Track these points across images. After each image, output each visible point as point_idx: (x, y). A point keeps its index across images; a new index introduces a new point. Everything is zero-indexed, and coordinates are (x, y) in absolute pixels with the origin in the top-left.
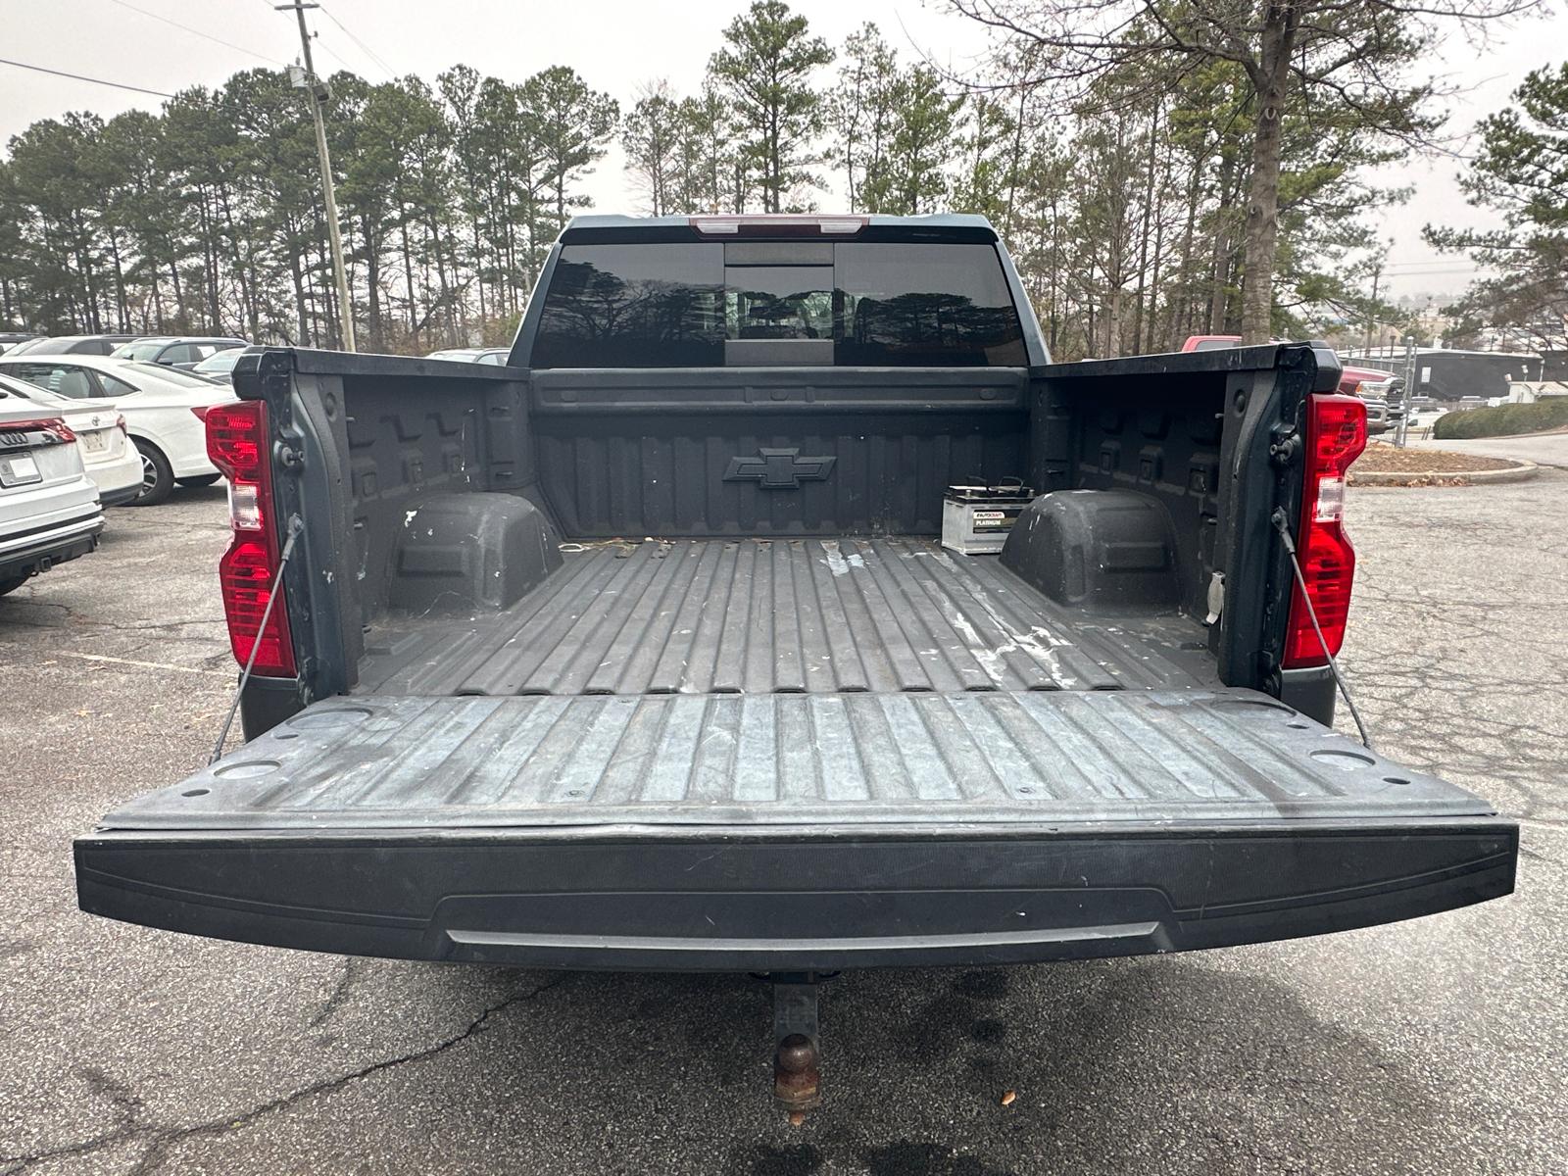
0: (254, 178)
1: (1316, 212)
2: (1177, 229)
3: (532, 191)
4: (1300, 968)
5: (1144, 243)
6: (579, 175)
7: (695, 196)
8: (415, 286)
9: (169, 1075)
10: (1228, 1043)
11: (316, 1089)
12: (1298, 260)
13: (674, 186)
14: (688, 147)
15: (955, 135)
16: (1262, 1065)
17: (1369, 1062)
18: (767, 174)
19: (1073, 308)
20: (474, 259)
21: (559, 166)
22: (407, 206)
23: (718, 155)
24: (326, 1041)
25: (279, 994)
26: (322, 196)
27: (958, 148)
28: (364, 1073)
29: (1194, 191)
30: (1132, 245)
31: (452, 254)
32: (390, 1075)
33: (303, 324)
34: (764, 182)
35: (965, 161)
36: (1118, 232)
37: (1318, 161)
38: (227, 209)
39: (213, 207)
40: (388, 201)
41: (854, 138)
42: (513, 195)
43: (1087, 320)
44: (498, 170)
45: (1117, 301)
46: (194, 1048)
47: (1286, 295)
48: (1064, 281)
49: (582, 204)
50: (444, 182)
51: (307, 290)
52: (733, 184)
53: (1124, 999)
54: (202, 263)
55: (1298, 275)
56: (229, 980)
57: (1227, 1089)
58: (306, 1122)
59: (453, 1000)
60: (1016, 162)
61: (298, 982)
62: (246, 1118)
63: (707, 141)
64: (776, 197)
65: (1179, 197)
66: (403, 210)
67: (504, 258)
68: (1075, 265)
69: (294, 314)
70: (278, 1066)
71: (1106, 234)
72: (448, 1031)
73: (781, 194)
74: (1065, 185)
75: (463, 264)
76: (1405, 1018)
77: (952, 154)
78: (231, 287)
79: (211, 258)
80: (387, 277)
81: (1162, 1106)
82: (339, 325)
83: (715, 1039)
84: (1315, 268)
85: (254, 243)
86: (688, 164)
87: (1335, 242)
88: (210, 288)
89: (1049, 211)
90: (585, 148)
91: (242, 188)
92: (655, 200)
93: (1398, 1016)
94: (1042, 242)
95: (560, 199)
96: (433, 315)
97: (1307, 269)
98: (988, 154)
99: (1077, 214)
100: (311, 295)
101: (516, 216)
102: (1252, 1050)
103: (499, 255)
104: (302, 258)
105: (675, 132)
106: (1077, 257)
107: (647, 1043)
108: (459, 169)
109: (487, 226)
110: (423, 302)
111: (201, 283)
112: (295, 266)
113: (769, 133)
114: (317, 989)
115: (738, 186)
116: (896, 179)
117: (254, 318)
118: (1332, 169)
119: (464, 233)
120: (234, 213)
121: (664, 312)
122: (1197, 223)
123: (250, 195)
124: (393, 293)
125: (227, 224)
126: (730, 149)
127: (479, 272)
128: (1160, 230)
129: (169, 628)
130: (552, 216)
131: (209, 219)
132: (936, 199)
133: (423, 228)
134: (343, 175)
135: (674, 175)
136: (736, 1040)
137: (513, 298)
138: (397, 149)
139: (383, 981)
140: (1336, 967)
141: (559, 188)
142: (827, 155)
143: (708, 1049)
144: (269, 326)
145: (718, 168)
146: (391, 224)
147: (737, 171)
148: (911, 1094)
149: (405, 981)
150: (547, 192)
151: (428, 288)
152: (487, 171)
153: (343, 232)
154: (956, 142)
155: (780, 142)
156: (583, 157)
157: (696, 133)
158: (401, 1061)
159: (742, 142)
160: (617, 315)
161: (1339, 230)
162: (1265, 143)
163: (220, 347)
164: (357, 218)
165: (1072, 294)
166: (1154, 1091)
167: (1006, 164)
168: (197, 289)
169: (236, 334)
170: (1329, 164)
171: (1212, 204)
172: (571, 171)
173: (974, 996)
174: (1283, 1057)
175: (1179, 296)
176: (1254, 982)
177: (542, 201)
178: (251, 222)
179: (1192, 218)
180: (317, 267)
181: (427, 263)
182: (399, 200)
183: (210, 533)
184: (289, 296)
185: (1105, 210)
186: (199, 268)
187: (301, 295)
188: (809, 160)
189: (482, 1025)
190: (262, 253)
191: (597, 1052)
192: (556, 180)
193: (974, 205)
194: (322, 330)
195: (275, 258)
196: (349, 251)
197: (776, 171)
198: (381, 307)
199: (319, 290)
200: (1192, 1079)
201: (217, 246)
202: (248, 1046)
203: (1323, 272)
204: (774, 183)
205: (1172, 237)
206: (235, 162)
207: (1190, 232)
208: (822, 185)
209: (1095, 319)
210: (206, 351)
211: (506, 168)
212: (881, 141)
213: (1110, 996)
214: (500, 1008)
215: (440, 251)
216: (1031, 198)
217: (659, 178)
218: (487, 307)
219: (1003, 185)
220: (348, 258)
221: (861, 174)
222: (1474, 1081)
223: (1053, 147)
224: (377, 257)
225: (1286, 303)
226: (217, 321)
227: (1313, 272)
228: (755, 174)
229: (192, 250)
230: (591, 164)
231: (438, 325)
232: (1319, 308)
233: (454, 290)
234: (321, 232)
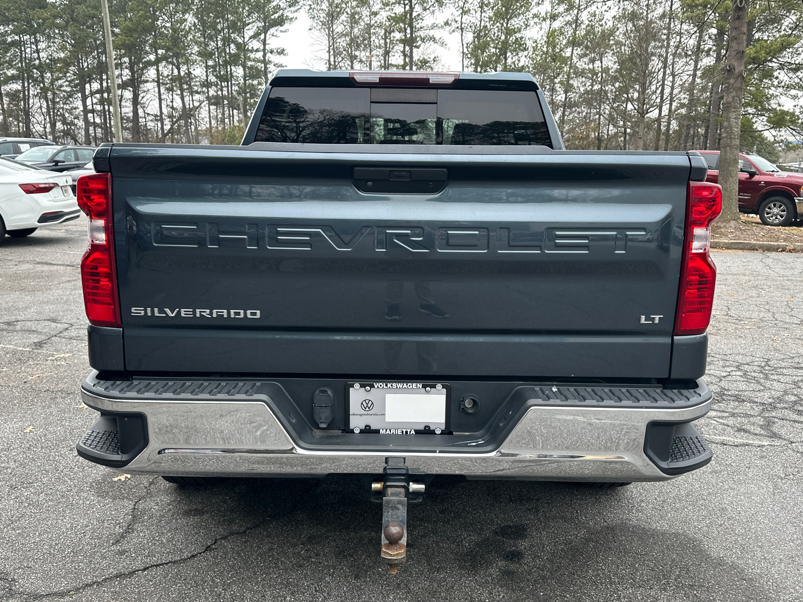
0: (57, 31)
1: (782, 67)
2: (685, 77)
3: (245, 44)
4: (705, 529)
5: (663, 85)
6: (278, 33)
7: (356, 50)
8: (164, 106)
9: (31, 567)
10: (655, 565)
11: (117, 576)
12: (768, 99)
13: (342, 42)
14: (352, 16)
15: (534, 10)
16: (673, 577)
17: (737, 577)
18: (405, 36)
19: (612, 130)
20: (204, 89)
21: (264, 27)
22: (160, 52)
23: (373, 22)
24: (122, 553)
25: (93, 528)
26: (103, 44)
27: (536, 20)
28: (145, 569)
29: (698, 52)
30: (653, 88)
31: (190, 85)
32: (160, 570)
33: (87, 131)
34: (404, 41)
35: (541, 29)
36: (644, 78)
37: (782, 33)
38: (38, 51)
39: (28, 50)
40: (147, 48)
41: (465, 12)
42: (232, 46)
43: (622, 139)
44: (223, 29)
45: (642, 125)
46: (44, 554)
47: (760, 124)
48: (607, 112)
49: (279, 53)
50: (185, 36)
51: (90, 107)
52: (382, 42)
53: (597, 542)
54: (20, 88)
55: (769, 110)
56: (62, 520)
57: (651, 588)
58: (112, 592)
59: (196, 533)
60: (575, 30)
61: (103, 522)
62: (77, 589)
63: (365, 12)
64: (411, 52)
65: (686, 55)
66: (157, 54)
67: (225, 89)
68: (614, 101)
69: (81, 123)
70: (94, 564)
71: (636, 80)
72: (193, 549)
73: (414, 50)
74: (609, 46)
75: (197, 92)
76: (763, 555)
77: (532, 24)
78: (38, 104)
79: (26, 84)
80: (145, 99)
81: (611, 596)
82: (111, 131)
83: (351, 556)
84: (780, 106)
85: (56, 75)
86: (352, 28)
87: (795, 88)
88: (25, 105)
89: (598, 63)
90: (282, 15)
91: (49, 37)
92: (329, 52)
93: (759, 555)
94: (592, 85)
95: (264, 50)
96: (175, 126)
97: (774, 106)
98: (557, 24)
99: (616, 66)
100: (93, 111)
101: (234, 60)
102: (669, 569)
103: (222, 87)
104: (87, 86)
105: (344, 5)
106: (616, 96)
107: (311, 557)
108: (196, 28)
109: (214, 67)
110: (169, 117)
111: (19, 101)
112: (83, 91)
113: (408, 7)
114: (115, 527)
115: (386, 43)
116: (493, 40)
117: (53, 125)
118: (792, 39)
119: (198, 71)
120: (42, 54)
121: (333, 130)
122: (699, 73)
123: (54, 42)
124: (149, 111)
125: (37, 62)
126: (380, 18)
127: (208, 98)
128: (674, 78)
129: (9, 324)
130: (259, 61)
131: (25, 58)
132: (520, 55)
133: (170, 67)
134: (117, 30)
135: (342, 35)
136: (364, 557)
137: (231, 117)
138: (154, 14)
139: (154, 522)
140: (727, 528)
141: (264, 42)
142: (447, 23)
143: (347, 561)
144: (63, 131)
145: (372, 31)
146: (149, 64)
147: (385, 34)
148: (465, 586)
149: (167, 523)
150: (255, 44)
151: (172, 108)
152: (215, 29)
153: (117, 68)
154: (535, 16)
155: (414, 14)
156: (280, 22)
157: (358, 7)
158: (167, 564)
159: (389, 13)
160: (302, 131)
161: (797, 80)
162: (737, 22)
163: (33, 145)
164: (126, 59)
165: (611, 120)
166: (608, 588)
167: (569, 32)
168: (15, 105)
169: (41, 137)
170: (790, 35)
171: (708, 61)
172: (273, 30)
173: (507, 538)
174: (687, 573)
175: (685, 123)
176: (676, 535)
177: (252, 51)
178: (54, 61)
179: (695, 70)
180: (97, 92)
181: (172, 90)
182: (155, 47)
183: (31, 266)
184: (78, 111)
185: (635, 63)
186: (17, 91)
187: (86, 111)
188: (433, 27)
189: (214, 546)
190: (60, 82)
191: (282, 562)
192: (262, 36)
193: (546, 58)
194: (99, 135)
195: (69, 85)
196: (120, 81)
197: (411, 33)
198: (140, 120)
199: (99, 108)
200: (631, 583)
201: (30, 77)
202: (76, 554)
203: (785, 109)
204: (410, 42)
205: (681, 83)
206: (44, 20)
207: (694, 80)
208: (443, 44)
209: (627, 138)
210: (24, 147)
211: (228, 28)
212: (484, 14)
213: (588, 540)
214: (224, 538)
215: (182, 83)
216: (585, 55)
217: (332, 37)
218: (213, 122)
219: (566, 46)
220: (119, 87)
221: (469, 37)
222: (798, 588)
223: (601, 20)
224: (139, 86)
225: (760, 129)
226: (28, 128)
227: (778, 108)
228: (397, 35)
229: (13, 78)
230: (286, 26)
231: (179, 133)
232: (783, 133)
233: (190, 110)
234: (102, 68)
